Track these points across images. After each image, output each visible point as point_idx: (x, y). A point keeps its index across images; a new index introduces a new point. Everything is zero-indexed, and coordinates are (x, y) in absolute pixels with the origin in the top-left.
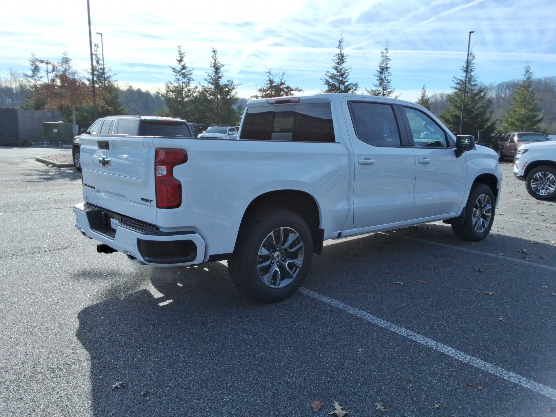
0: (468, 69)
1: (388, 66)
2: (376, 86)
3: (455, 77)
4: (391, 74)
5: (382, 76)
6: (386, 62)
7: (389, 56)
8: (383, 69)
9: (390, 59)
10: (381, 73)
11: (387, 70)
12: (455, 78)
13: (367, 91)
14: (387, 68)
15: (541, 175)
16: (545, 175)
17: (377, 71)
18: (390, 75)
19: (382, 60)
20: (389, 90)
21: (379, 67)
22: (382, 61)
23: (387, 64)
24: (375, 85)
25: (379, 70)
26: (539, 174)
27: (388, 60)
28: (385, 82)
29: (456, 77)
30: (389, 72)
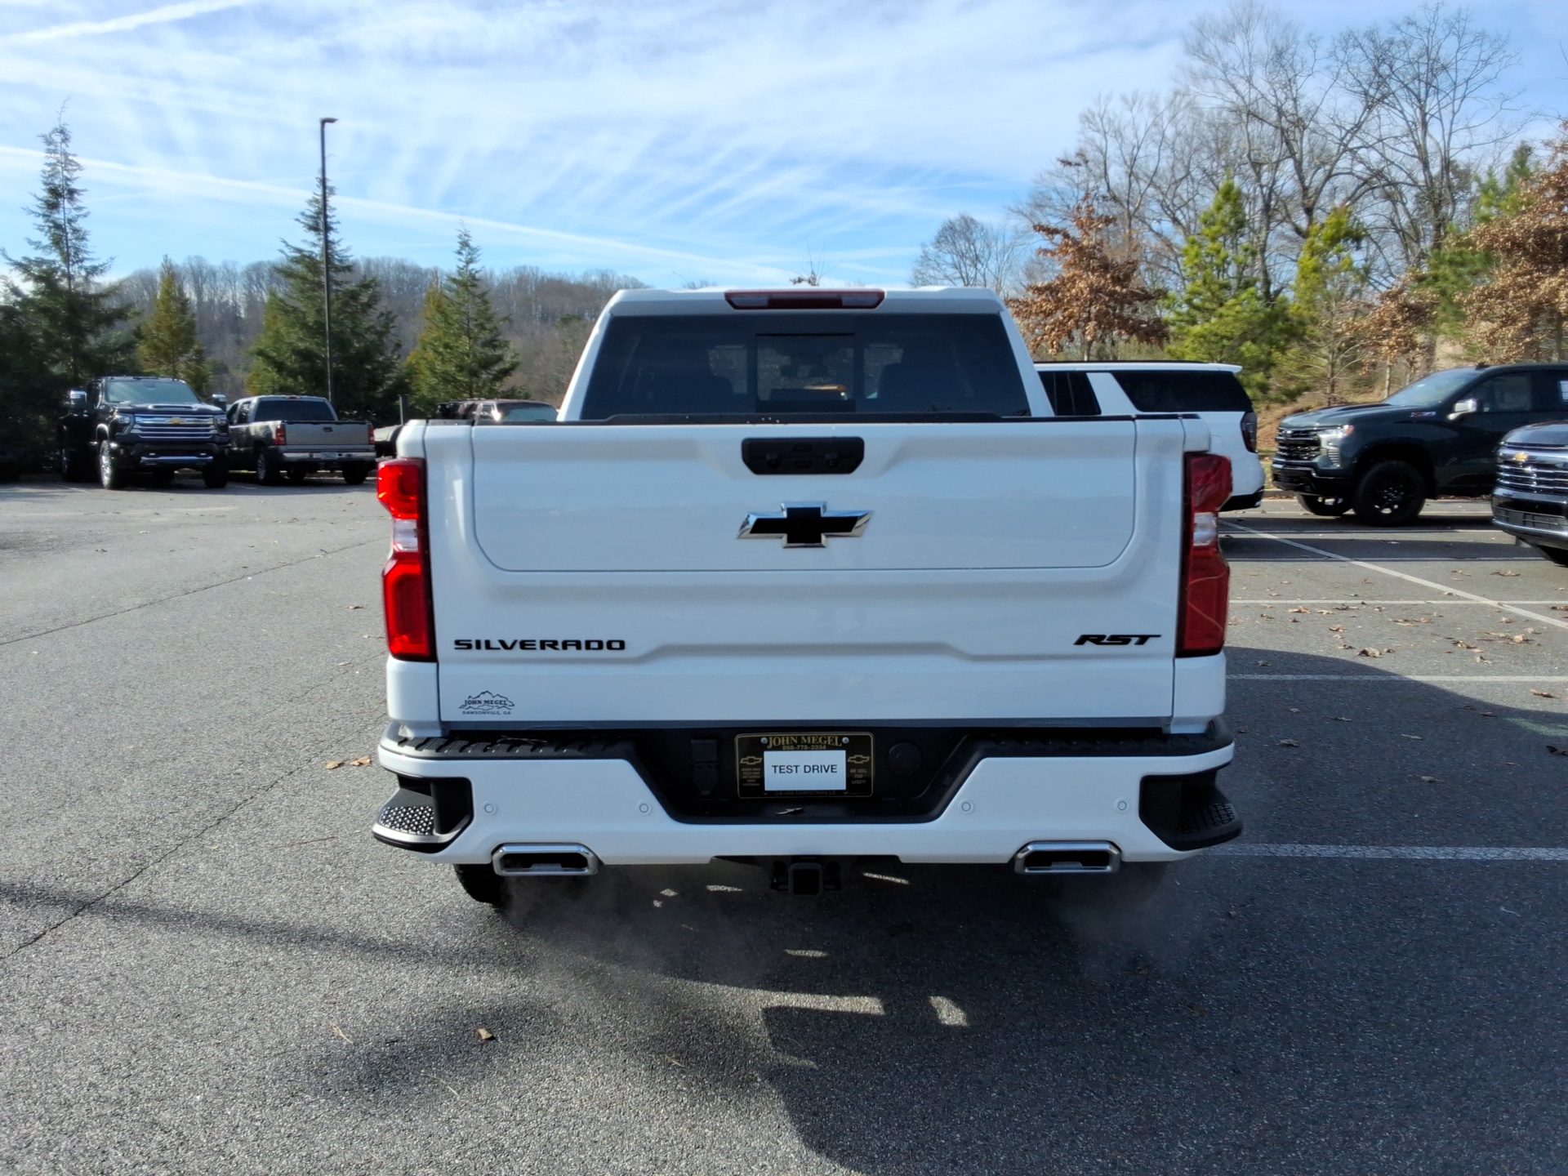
0: (321, 222)
1: (74, 186)
2: (37, 245)
3: (285, 242)
4: (88, 213)
5: (57, 216)
6: (65, 173)
7: (75, 155)
8: (58, 194)
9: (77, 165)
10: (53, 206)
11: (71, 199)
12: (288, 245)
13: (10, 260)
14: (72, 192)
17: (35, 196)
18: (85, 216)
19: (49, 165)
20: (87, 264)
21: (44, 187)
22: (49, 169)
23: (68, 179)
24: (35, 243)
25: (45, 194)
27: (70, 167)
28: (69, 236)
29: (290, 243)
30: (79, 204)
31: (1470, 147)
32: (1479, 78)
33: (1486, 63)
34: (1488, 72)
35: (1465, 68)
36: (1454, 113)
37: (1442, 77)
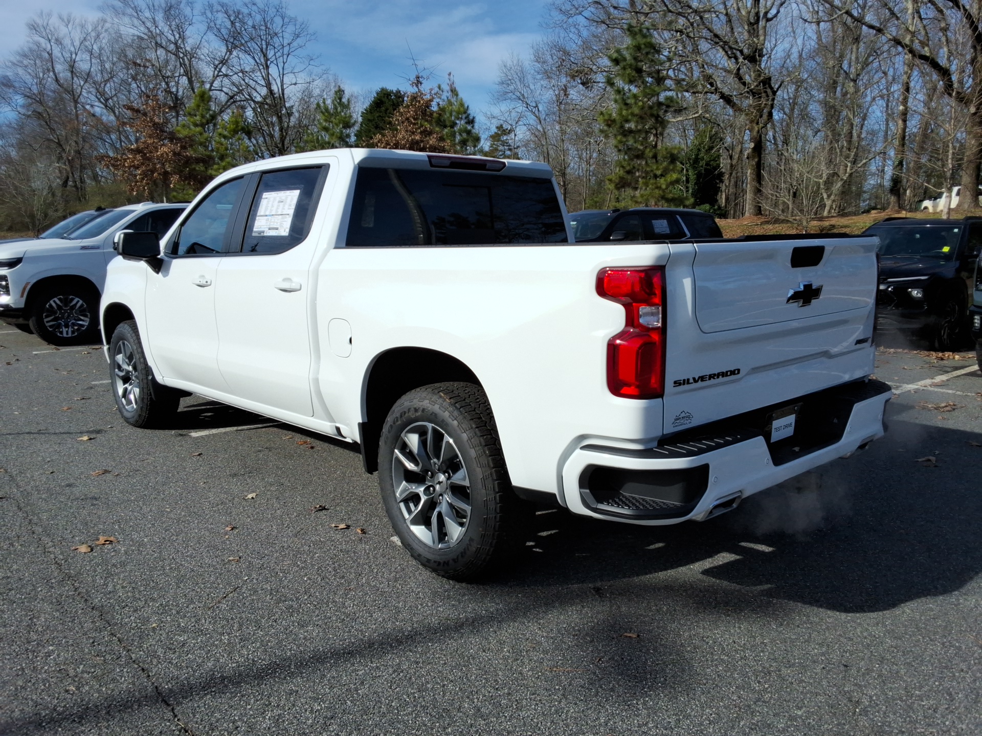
15: (58, 302)
16: (66, 302)
26: (54, 301)
31: (295, 84)
32: (295, 44)
33: (298, 36)
34: (299, 41)
35: (288, 38)
36: (284, 63)
37: (275, 39)
